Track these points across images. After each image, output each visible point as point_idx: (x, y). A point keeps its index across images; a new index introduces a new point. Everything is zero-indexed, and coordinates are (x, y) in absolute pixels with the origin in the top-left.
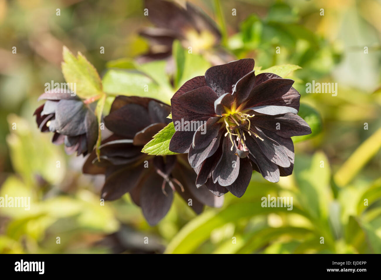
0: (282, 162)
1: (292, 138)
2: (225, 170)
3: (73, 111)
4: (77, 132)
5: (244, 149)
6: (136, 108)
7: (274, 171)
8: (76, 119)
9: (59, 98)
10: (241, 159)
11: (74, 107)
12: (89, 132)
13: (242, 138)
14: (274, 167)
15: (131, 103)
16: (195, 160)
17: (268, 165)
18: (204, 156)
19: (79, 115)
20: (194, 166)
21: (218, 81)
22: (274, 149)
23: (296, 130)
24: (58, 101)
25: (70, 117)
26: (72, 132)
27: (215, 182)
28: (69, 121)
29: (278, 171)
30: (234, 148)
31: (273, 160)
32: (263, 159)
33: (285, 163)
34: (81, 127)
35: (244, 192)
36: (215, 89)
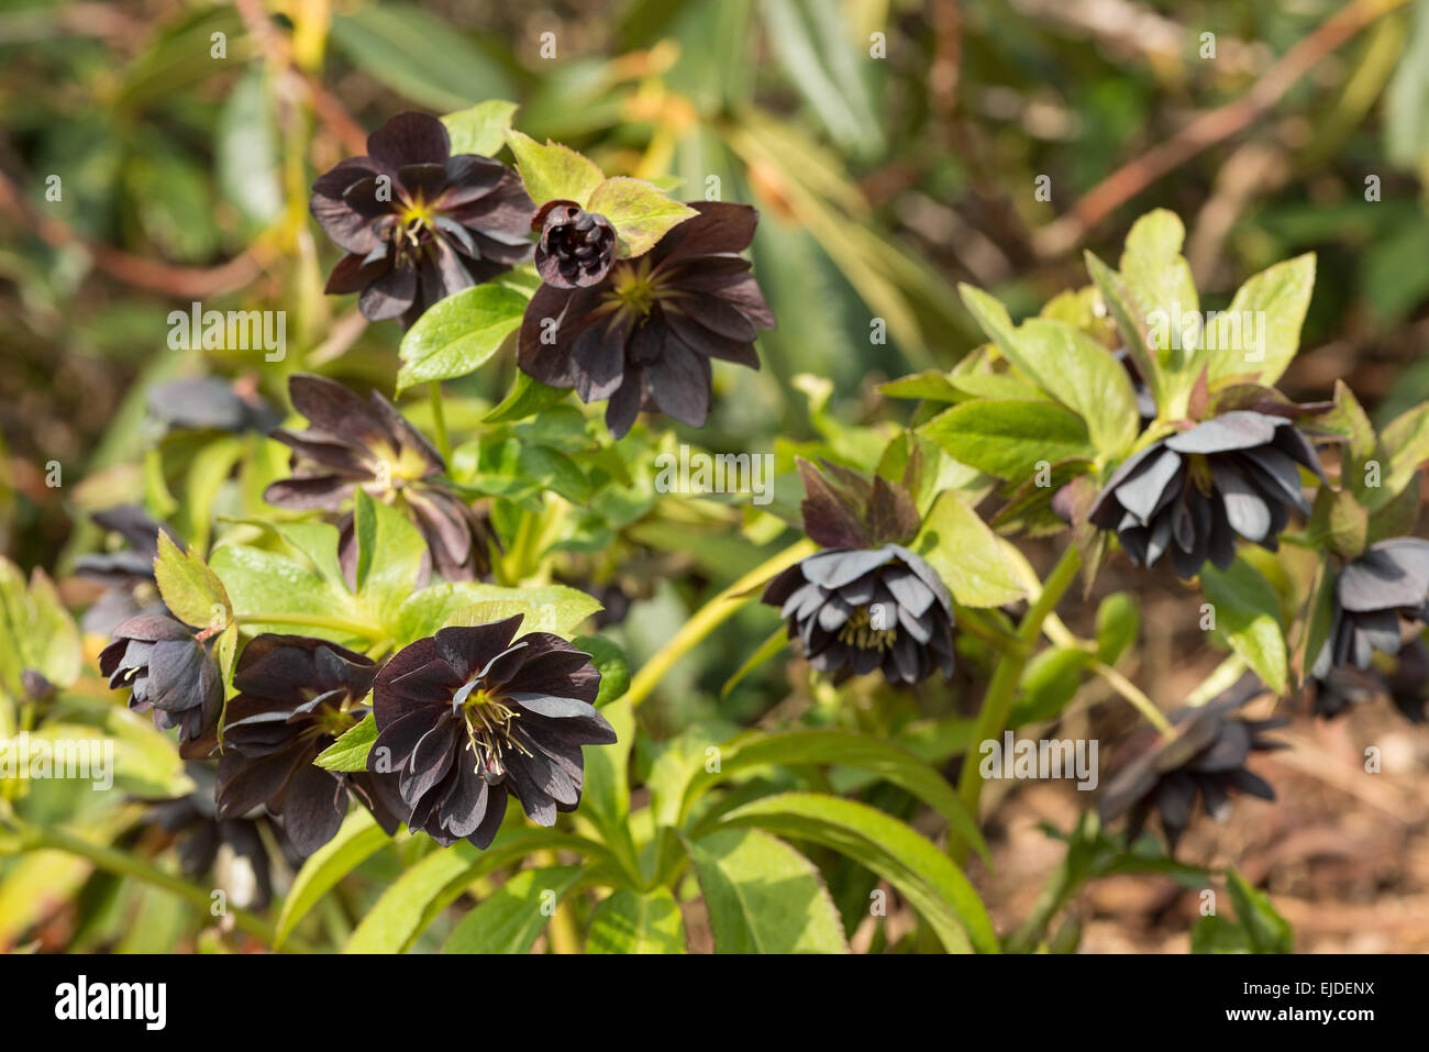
0: (563, 794)
1: (583, 747)
2: (461, 806)
3: (179, 664)
4: (187, 703)
5: (498, 770)
6: (290, 653)
7: (546, 806)
8: (184, 679)
9: (155, 639)
10: (489, 786)
11: (181, 656)
12: (205, 701)
13: (495, 750)
14: (547, 799)
15: (283, 645)
16: (411, 790)
17: (537, 792)
18: (426, 783)
19: (189, 670)
20: (410, 800)
21: (459, 646)
22: (550, 769)
23: (590, 734)
24: (153, 643)
25: (174, 676)
26: (176, 705)
27: (443, 828)
28: (173, 684)
29: (554, 806)
30: (480, 769)
31: (548, 789)
32: (529, 782)
33: (568, 796)
34: (192, 694)
35: (491, 840)
36: (450, 658)
